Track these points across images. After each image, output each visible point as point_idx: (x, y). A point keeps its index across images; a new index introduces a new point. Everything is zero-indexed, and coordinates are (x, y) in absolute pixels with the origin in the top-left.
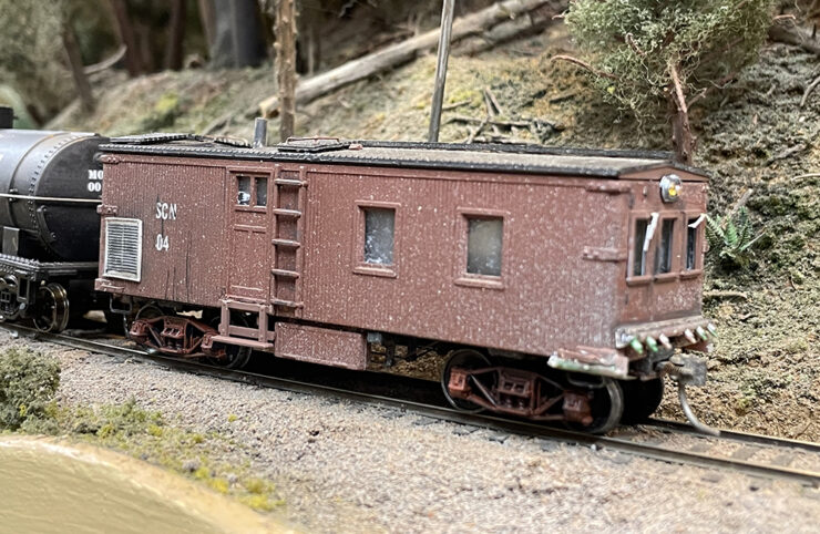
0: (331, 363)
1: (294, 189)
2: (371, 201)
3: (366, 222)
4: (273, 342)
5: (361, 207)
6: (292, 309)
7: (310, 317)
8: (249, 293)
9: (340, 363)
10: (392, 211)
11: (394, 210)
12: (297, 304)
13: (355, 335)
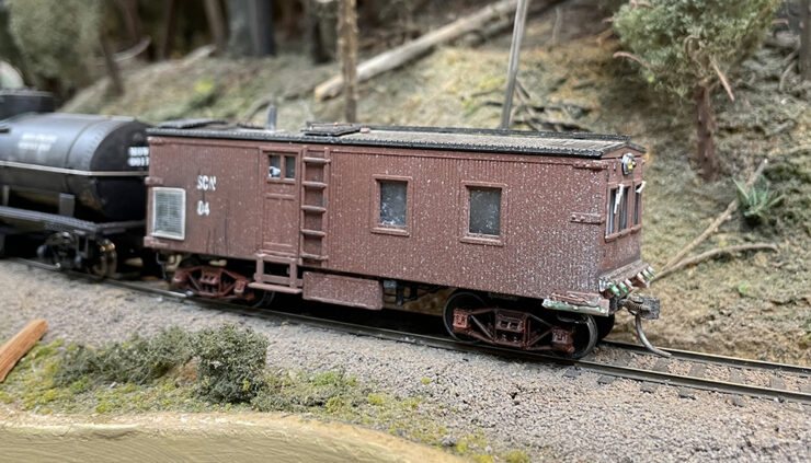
0: (352, 304)
1: (320, 166)
2: (387, 175)
3: (382, 192)
4: (301, 288)
5: (378, 180)
6: (319, 262)
7: (335, 267)
8: (280, 249)
9: (360, 305)
10: (405, 183)
11: (406, 182)
12: (323, 257)
13: (373, 282)
